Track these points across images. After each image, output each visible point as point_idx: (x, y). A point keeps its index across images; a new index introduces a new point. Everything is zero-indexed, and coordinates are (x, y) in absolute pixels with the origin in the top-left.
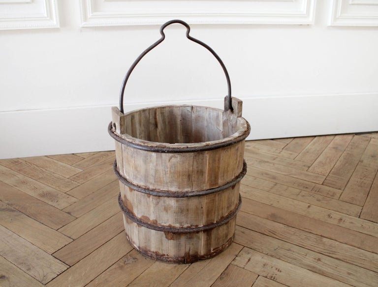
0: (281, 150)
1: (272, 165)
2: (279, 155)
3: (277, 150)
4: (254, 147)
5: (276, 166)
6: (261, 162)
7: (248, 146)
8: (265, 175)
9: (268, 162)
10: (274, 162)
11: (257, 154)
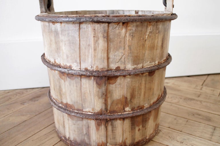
0: (201, 87)
1: (199, 103)
2: (201, 91)
3: (197, 86)
4: (173, 84)
5: (204, 104)
6: (186, 99)
7: (167, 83)
8: (197, 116)
9: (193, 99)
10: (200, 99)
11: (179, 90)
